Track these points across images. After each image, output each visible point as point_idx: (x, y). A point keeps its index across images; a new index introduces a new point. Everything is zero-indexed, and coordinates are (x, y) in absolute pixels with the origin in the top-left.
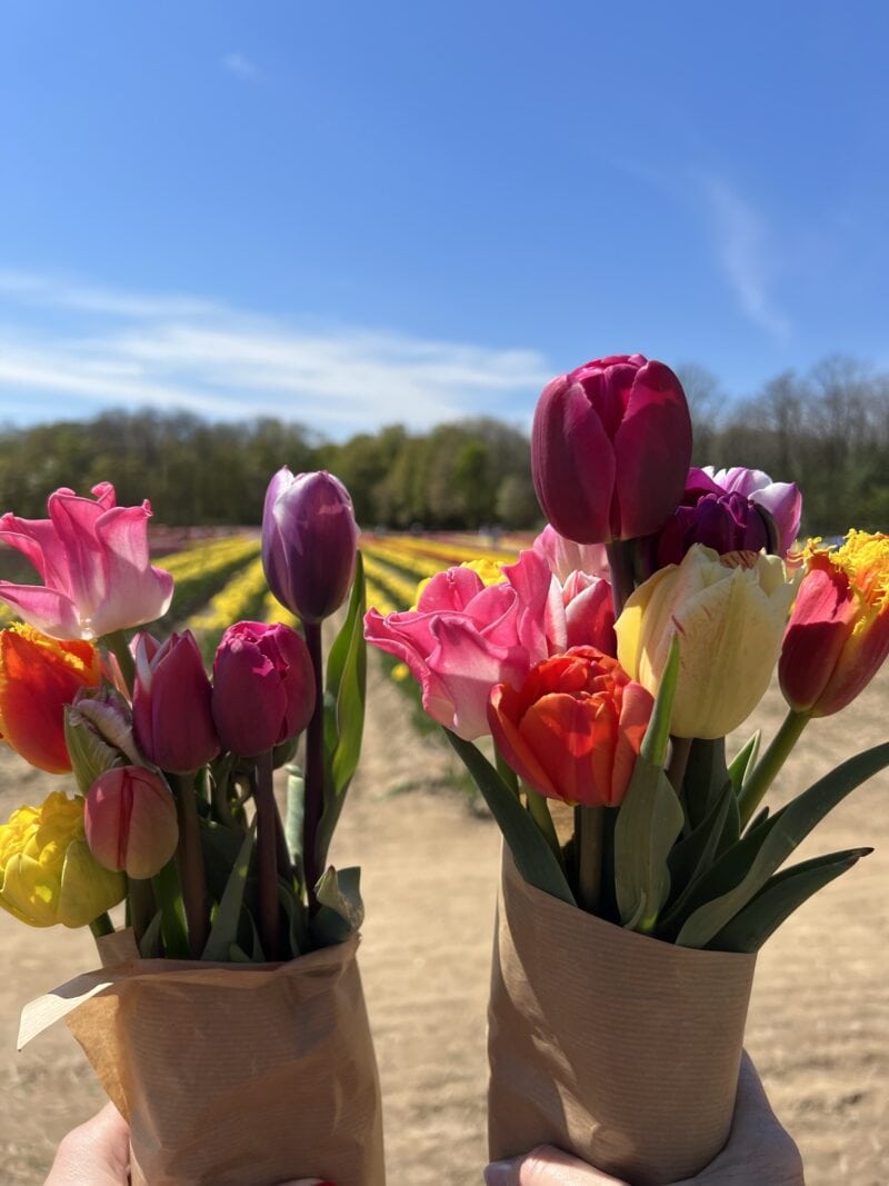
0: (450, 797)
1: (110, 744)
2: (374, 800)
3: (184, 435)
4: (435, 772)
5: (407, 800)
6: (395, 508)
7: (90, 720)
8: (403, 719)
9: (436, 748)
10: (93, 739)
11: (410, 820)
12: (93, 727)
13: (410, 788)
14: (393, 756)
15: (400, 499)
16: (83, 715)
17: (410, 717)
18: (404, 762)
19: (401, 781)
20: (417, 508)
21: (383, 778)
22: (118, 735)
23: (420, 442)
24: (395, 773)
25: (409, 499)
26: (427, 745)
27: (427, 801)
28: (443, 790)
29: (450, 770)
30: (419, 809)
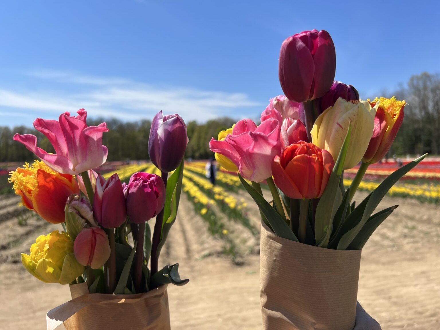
0: (225, 258)
1: (83, 218)
2: (196, 260)
3: (114, 127)
4: (219, 249)
5: (209, 260)
6: (194, 152)
7: (76, 209)
8: (205, 229)
9: (218, 240)
10: (77, 216)
11: (211, 267)
12: (77, 212)
13: (210, 255)
14: (202, 243)
15: (195, 148)
16: (74, 208)
17: (208, 228)
18: (206, 246)
19: (206, 252)
20: (202, 151)
21: (199, 252)
22: (87, 215)
23: (202, 127)
24: (204, 250)
25: (199, 148)
26: (215, 238)
27: (217, 260)
28: (222, 255)
29: (224, 247)
30: (213, 263)
